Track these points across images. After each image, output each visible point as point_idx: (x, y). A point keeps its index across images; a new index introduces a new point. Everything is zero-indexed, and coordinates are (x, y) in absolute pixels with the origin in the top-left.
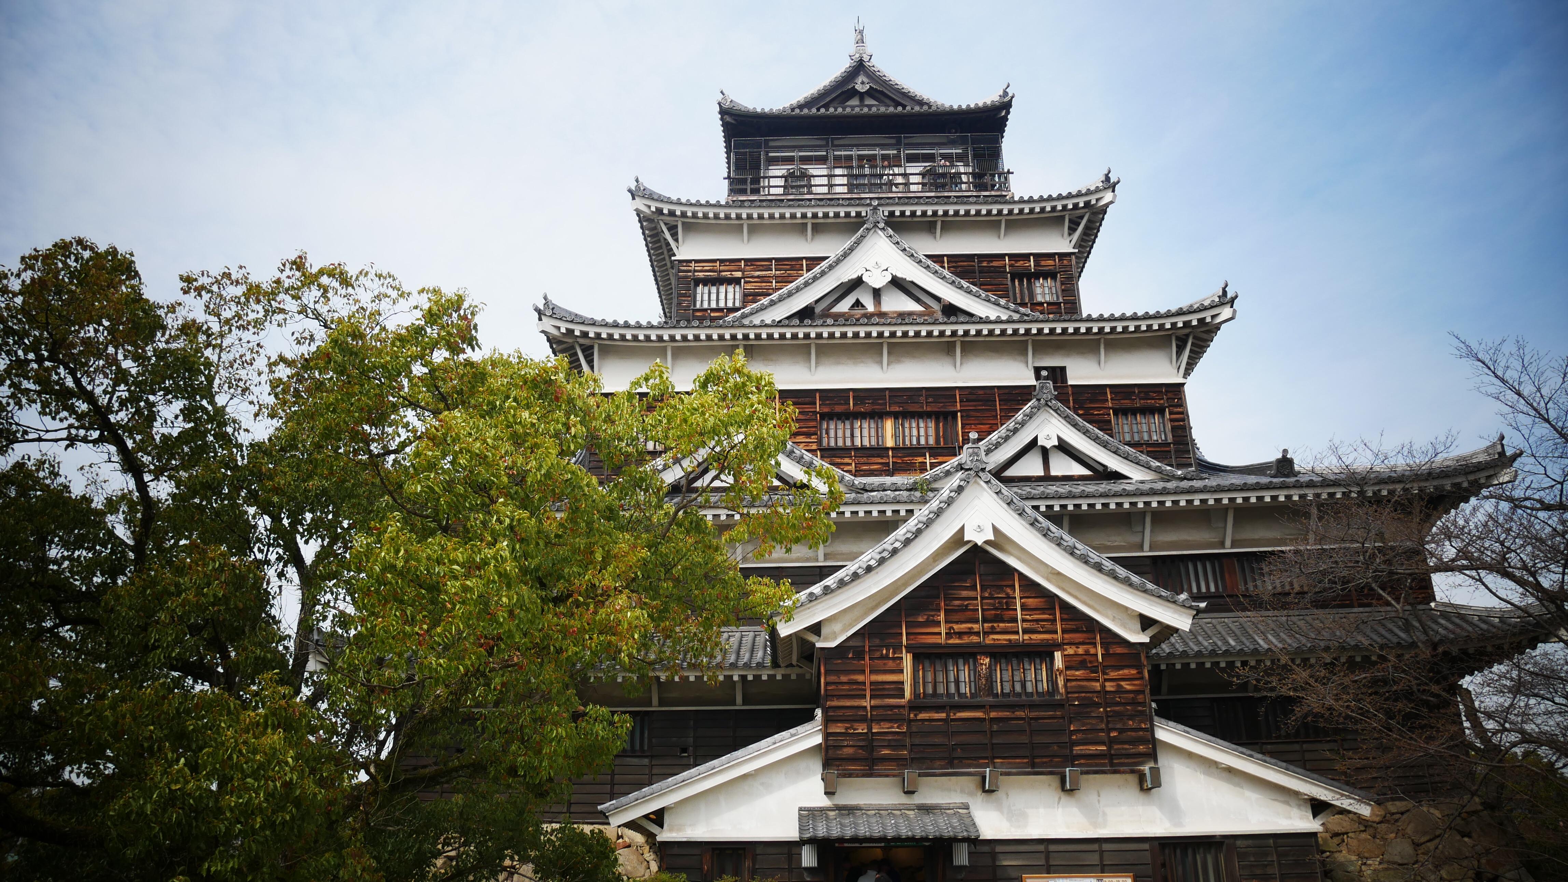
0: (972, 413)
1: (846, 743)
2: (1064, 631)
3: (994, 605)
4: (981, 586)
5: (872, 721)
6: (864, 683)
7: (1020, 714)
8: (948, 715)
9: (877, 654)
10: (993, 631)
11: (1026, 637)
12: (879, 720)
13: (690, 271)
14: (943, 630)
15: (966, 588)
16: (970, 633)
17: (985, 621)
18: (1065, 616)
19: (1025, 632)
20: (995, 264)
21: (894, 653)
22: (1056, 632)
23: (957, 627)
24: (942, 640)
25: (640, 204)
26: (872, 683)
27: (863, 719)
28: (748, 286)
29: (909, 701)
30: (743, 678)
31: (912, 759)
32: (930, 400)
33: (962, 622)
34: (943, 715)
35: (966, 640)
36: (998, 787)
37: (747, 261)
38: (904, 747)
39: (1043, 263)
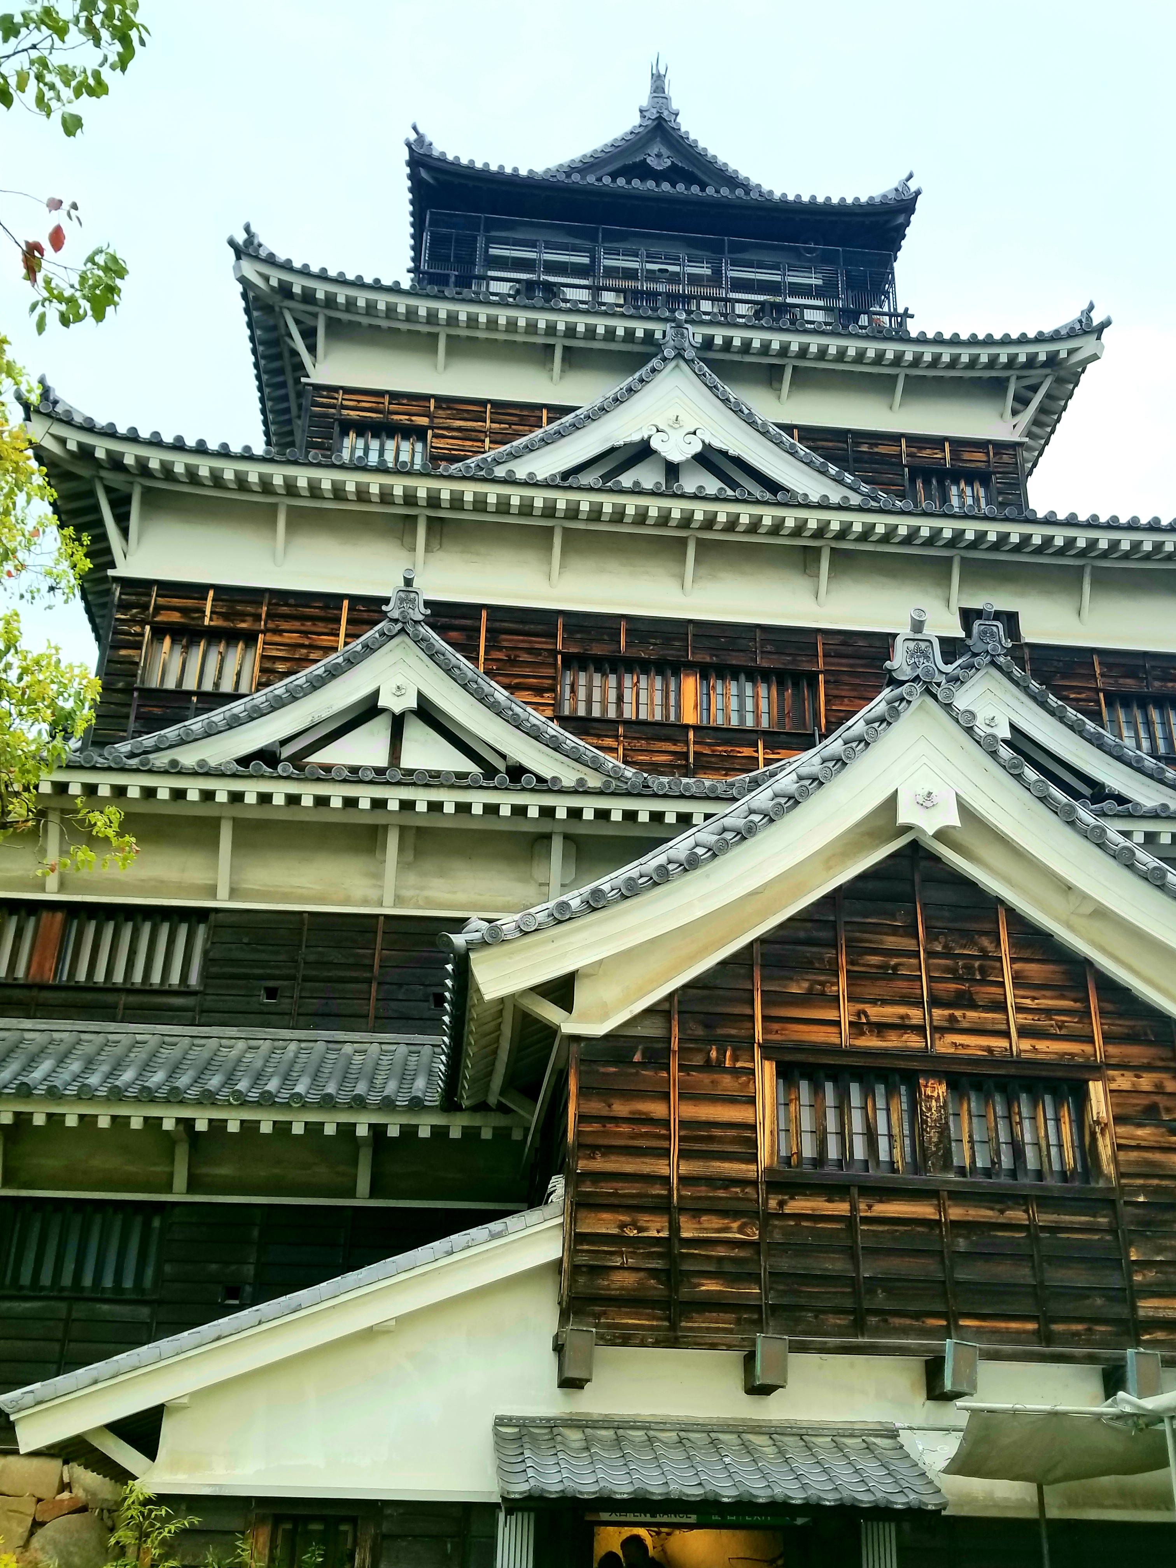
0: (846, 679)
1: (618, 1261)
2: (1108, 1038)
3: (953, 971)
4: (927, 928)
5: (682, 1210)
6: (666, 1123)
7: (1017, 1215)
8: (854, 1208)
9: (698, 1060)
10: (952, 1026)
11: (1026, 1044)
12: (697, 1212)
13: (333, 406)
14: (845, 1013)
15: (894, 931)
16: (903, 1027)
17: (936, 1002)
18: (1109, 1007)
19: (1024, 1032)
20: (882, 449)
21: (735, 1058)
22: (1091, 1040)
23: (876, 1013)
24: (844, 1038)
25: (249, 270)
26: (683, 1124)
27: (662, 1207)
28: (438, 443)
29: (769, 1170)
30: (378, 1130)
31: (774, 1308)
32: (769, 648)
33: (884, 1002)
34: (842, 1208)
35: (893, 1041)
36: (974, 1387)
37: (439, 399)
38: (754, 1278)
39: (966, 456)
